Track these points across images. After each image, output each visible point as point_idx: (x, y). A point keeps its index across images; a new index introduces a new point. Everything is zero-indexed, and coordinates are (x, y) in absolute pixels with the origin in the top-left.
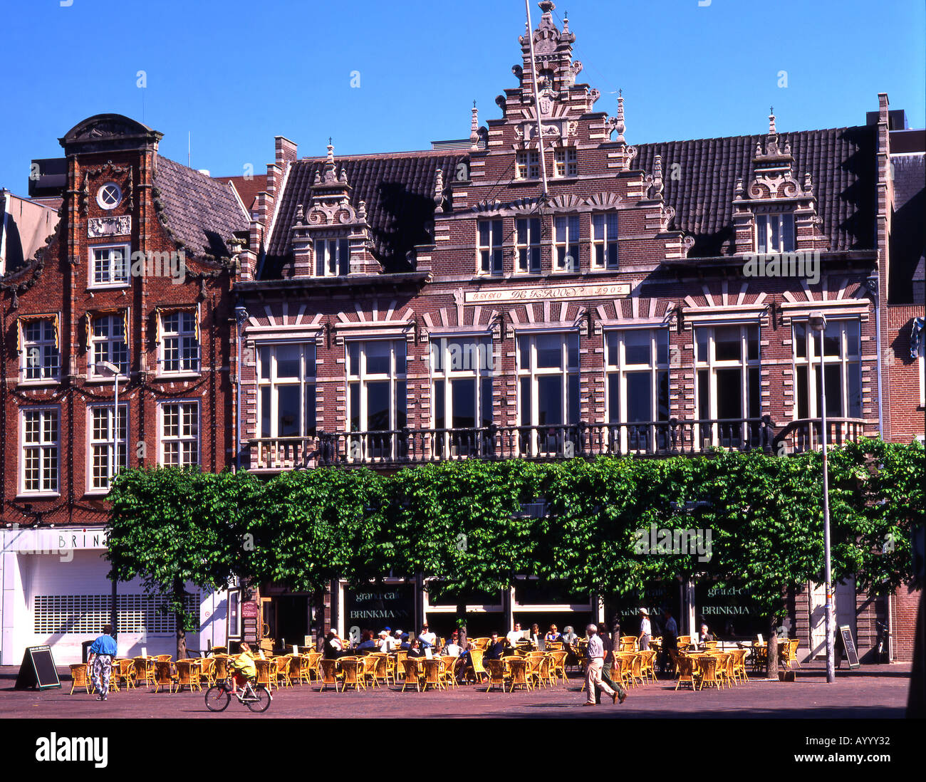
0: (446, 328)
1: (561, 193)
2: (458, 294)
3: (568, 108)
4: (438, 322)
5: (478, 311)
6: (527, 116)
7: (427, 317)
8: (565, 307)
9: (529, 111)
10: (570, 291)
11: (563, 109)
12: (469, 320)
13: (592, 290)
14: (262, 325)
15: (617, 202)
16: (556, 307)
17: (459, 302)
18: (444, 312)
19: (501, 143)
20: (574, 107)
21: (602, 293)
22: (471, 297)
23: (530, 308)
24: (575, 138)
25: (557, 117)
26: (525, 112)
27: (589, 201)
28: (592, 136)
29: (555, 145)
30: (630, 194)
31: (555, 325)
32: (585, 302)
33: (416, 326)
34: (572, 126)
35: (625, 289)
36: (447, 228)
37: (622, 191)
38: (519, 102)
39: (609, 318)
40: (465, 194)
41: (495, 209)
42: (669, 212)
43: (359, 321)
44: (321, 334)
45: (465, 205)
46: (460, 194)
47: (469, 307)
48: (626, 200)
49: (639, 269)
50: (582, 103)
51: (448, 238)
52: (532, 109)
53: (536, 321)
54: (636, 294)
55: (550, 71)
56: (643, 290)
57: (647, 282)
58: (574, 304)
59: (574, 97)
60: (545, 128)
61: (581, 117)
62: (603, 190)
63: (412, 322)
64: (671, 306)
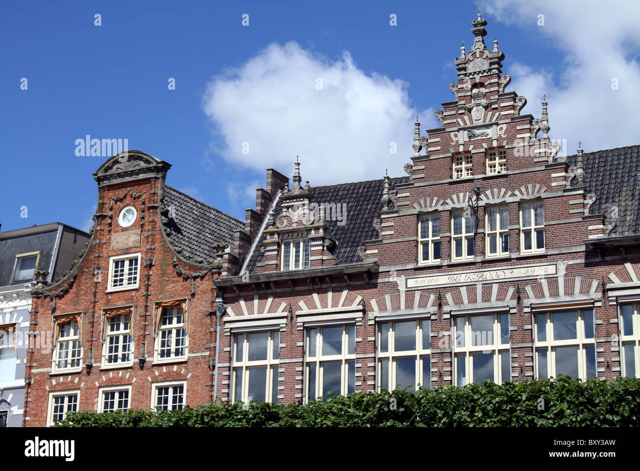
0: (389, 313)
1: (491, 188)
2: (401, 280)
3: (497, 114)
4: (382, 307)
5: (417, 295)
6: (462, 124)
7: (373, 303)
8: (495, 287)
9: (463, 120)
10: (500, 273)
11: (493, 115)
12: (409, 305)
13: (520, 272)
14: (237, 315)
15: (543, 190)
16: (487, 287)
17: (402, 288)
18: (387, 297)
19: (439, 148)
20: (502, 113)
21: (530, 274)
22: (412, 283)
23: (463, 290)
24: (504, 139)
25: (487, 122)
26: (459, 120)
27: (517, 192)
28: (519, 136)
29: (485, 146)
30: (554, 184)
31: (487, 305)
32: (514, 282)
33: (364, 311)
34: (501, 129)
35: (551, 270)
36: (392, 224)
37: (546, 182)
38: (454, 112)
39: (536, 297)
40: (408, 194)
41: (433, 204)
42: (591, 198)
43: (316, 308)
44: (284, 321)
45: (408, 203)
46: (404, 195)
47: (410, 292)
48: (550, 189)
49: (564, 251)
50: (510, 109)
51: (392, 232)
52: (466, 118)
53: (469, 302)
54: (562, 272)
55: (482, 85)
56: (567, 269)
57: (571, 262)
58: (504, 285)
59: (502, 105)
60: (477, 132)
61: (509, 121)
62: (529, 182)
63: (361, 307)
64: (595, 284)
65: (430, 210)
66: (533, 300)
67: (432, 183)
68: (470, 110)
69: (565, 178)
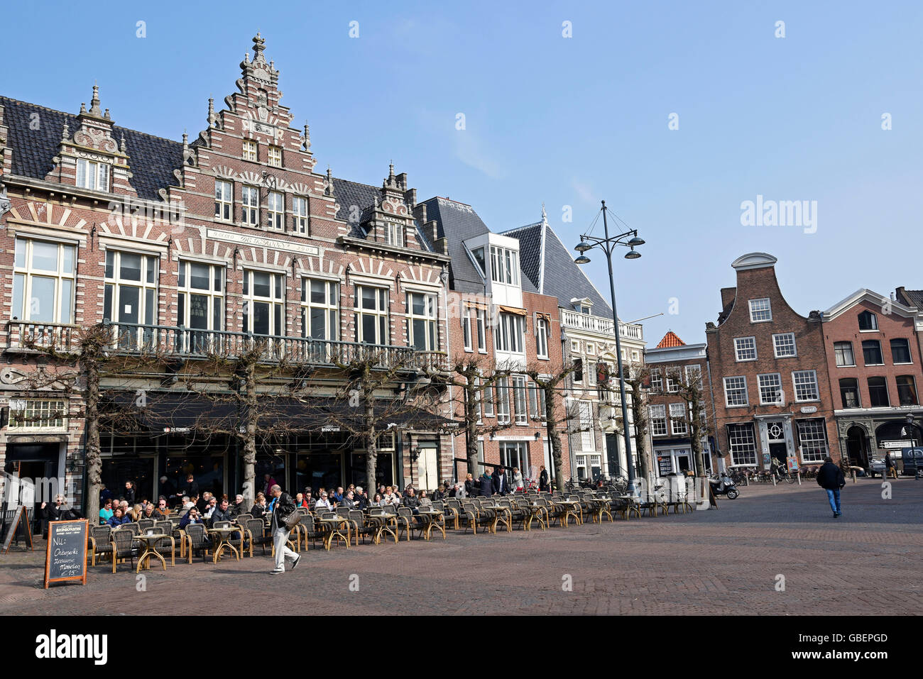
0: (191, 256)
1: (274, 176)
2: (202, 229)
3: (277, 120)
4: (186, 248)
5: (216, 245)
6: (251, 116)
7: (177, 242)
8: (277, 255)
9: (252, 113)
10: (280, 244)
11: (274, 120)
12: (210, 251)
13: (294, 247)
14: (23, 219)
15: (310, 191)
16: (271, 253)
17: (203, 236)
18: (191, 241)
19: (233, 129)
20: (280, 121)
21: (301, 250)
22: (211, 234)
23: (253, 251)
24: (282, 142)
25: (270, 123)
26: (249, 112)
27: (292, 187)
28: (293, 144)
29: (269, 141)
30: (316, 189)
31: (270, 266)
32: (289, 254)
33: (168, 247)
34: (280, 133)
35: (315, 251)
36: (194, 178)
37: (312, 186)
38: (245, 104)
39: (305, 268)
40: (207, 157)
41: (230, 174)
42: (337, 207)
43: (120, 233)
44: (84, 237)
45: (207, 165)
46: (204, 157)
47: (210, 242)
48: (314, 192)
49: (323, 239)
50: (285, 120)
51: (194, 186)
52: (254, 113)
53: (258, 261)
54: (322, 255)
55: (264, 91)
56: (325, 254)
57: (327, 249)
58: (283, 254)
59: (281, 115)
60: (264, 128)
61: (286, 129)
62: (300, 182)
63: (167, 244)
64: (342, 268)
65: (227, 177)
66: (303, 271)
67: (228, 155)
68: (257, 107)
69: (322, 187)
